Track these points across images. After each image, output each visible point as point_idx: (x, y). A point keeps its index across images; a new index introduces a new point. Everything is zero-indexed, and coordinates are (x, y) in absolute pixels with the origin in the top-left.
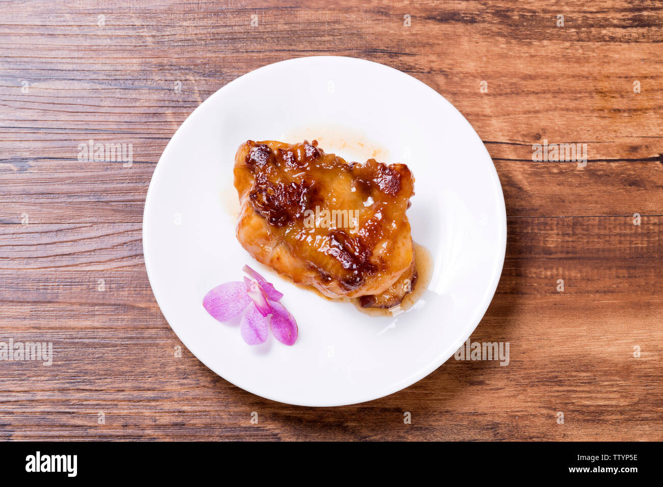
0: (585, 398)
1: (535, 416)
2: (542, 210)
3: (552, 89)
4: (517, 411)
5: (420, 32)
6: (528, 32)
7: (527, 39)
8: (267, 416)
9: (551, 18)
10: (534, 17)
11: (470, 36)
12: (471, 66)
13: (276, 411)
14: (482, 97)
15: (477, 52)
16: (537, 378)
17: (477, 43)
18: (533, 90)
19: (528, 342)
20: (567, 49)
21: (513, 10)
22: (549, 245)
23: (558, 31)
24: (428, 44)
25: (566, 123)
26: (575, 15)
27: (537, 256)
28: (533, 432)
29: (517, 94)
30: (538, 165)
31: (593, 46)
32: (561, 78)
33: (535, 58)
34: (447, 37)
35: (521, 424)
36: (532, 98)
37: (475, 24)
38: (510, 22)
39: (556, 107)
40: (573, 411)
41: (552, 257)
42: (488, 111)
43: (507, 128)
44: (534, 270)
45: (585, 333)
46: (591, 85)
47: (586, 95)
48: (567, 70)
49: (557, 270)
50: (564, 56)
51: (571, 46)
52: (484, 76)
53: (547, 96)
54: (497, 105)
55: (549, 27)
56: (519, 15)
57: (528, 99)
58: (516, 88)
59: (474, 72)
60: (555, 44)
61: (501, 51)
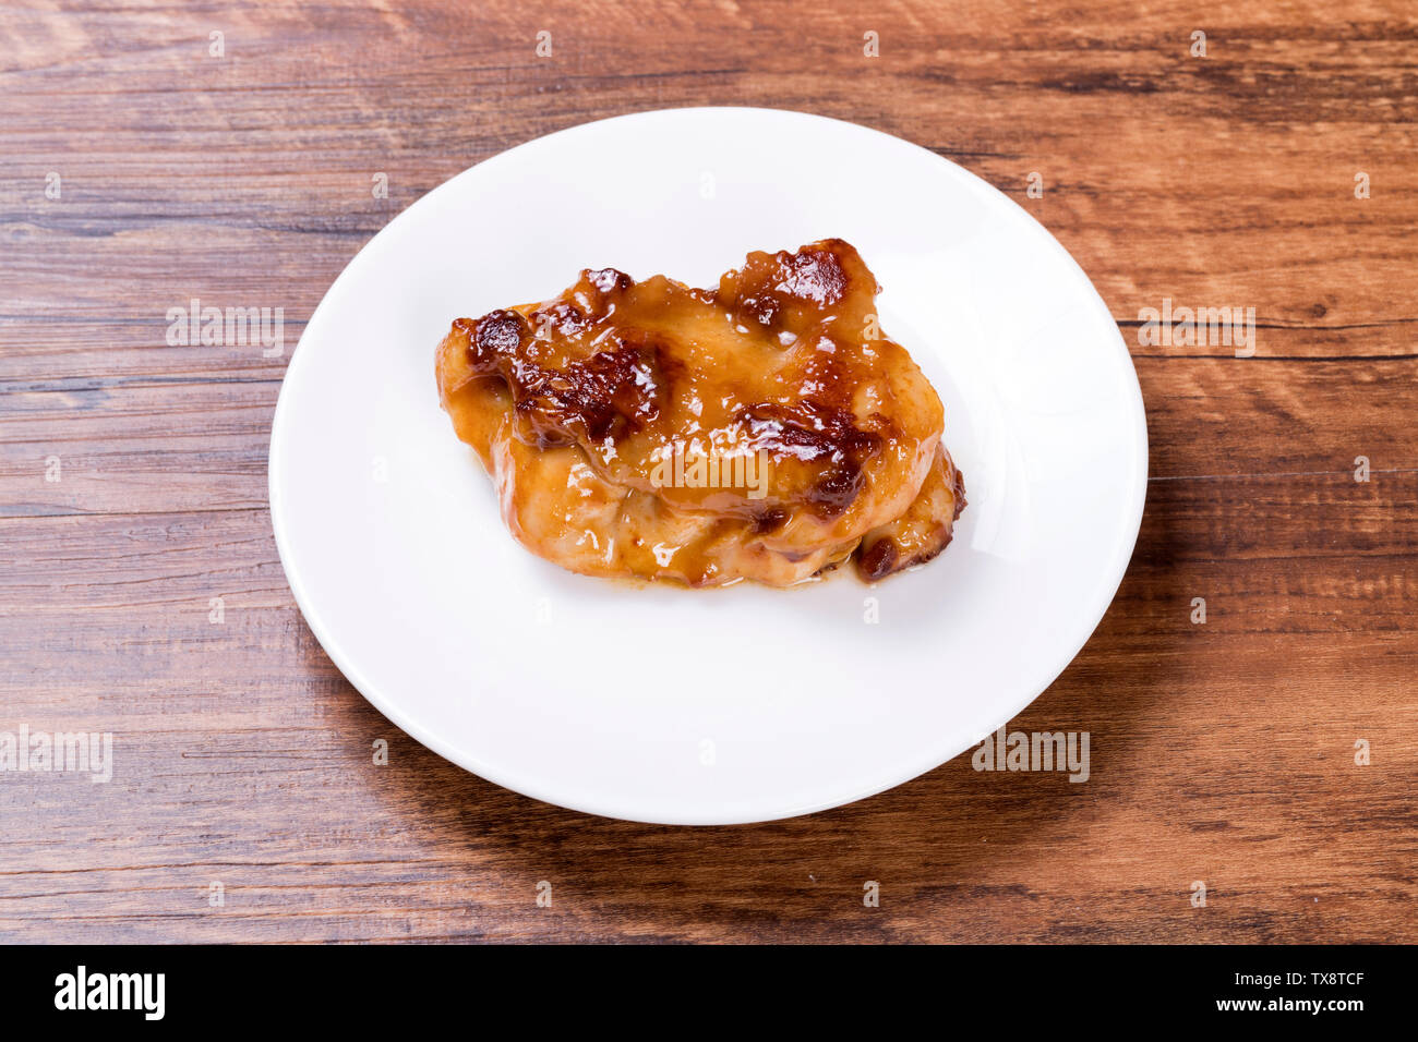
1: (1360, 895)
2: (1341, 459)
3: (1344, 216)
4: (1317, 886)
5: (1026, 113)
6: (1279, 108)
7: (1277, 120)
8: (689, 911)
9: (1330, 80)
10: (1292, 79)
11: (1144, 116)
12: (1150, 176)
13: (712, 899)
14: (1180, 236)
15: (1161, 147)
16: (1360, 813)
17: (1161, 131)
18: (1300, 219)
19: (1329, 736)
20: (1373, 137)
21: (1241, 66)
22: (1364, 530)
23: (1349, 105)
24: (1046, 135)
25: (1382, 282)
26: (1387, 73)
27: (1337, 552)
28: (1360, 932)
29: (1264, 227)
30: (1325, 366)
33: (1300, 158)
34: (1089, 120)
35: (1327, 916)
36: (1300, 235)
37: (1155, 95)
38: (1236, 90)
39: (1358, 252)
41: (1372, 552)
42: (1197, 262)
43: (1244, 294)
44: (1331, 582)
49: (1388, 580)
50: (1366, 152)
51: (1382, 132)
52: (1184, 196)
53: (1334, 230)
54: (1217, 251)
55: (1327, 97)
56: (1257, 75)
57: (1288, 237)
58: (1260, 216)
59: (1159, 186)
60: (1344, 129)
61: (1218, 146)
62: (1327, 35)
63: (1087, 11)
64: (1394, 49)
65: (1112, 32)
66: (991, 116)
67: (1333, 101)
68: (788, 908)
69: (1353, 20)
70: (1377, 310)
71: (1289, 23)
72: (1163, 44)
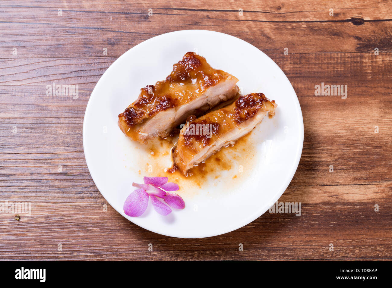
2: (281, 50)
22: (285, 70)
25: (296, 0)
30: (279, 24)
43: (261, 3)
70: (294, 8)
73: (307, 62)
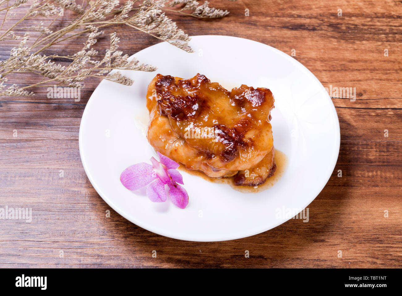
0: (400, 251)
2: (364, 137)
3: (370, 68)
4: (350, 259)
5: (277, 35)
6: (352, 36)
7: (351, 40)
9: (368, 29)
10: (356, 28)
11: (312, 37)
12: (313, 54)
15: (317, 46)
16: (364, 239)
17: (317, 41)
18: (356, 68)
19: (356, 216)
20: (379, 46)
22: (370, 158)
23: (373, 36)
24: (283, 41)
25: (380, 87)
26: (384, 28)
27: (362, 164)
29: (346, 70)
30: (361, 110)
31: (398, 45)
32: (376, 62)
33: (357, 51)
34: (296, 38)
36: (356, 73)
37: (316, 31)
38: (340, 31)
39: (373, 78)
40: (391, 260)
41: (372, 164)
44: (360, 172)
45: (398, 211)
46: (397, 67)
47: (393, 71)
48: (380, 57)
49: (376, 172)
50: (377, 50)
51: (382, 44)
52: (322, 60)
53: (366, 72)
54: (331, 77)
55: (366, 34)
56: (346, 27)
57: (353, 73)
58: (345, 67)
59: (316, 57)
60: (371, 43)
61: (333, 46)
62: (367, 16)
63: (297, 6)
64: (387, 21)
65: (304, 13)
66: (267, 35)
67: (368, 35)
68: (193, 260)
69: (375, 12)
70: (377, 95)
71: (356, 12)
72: (319, 17)
73: (396, 150)
